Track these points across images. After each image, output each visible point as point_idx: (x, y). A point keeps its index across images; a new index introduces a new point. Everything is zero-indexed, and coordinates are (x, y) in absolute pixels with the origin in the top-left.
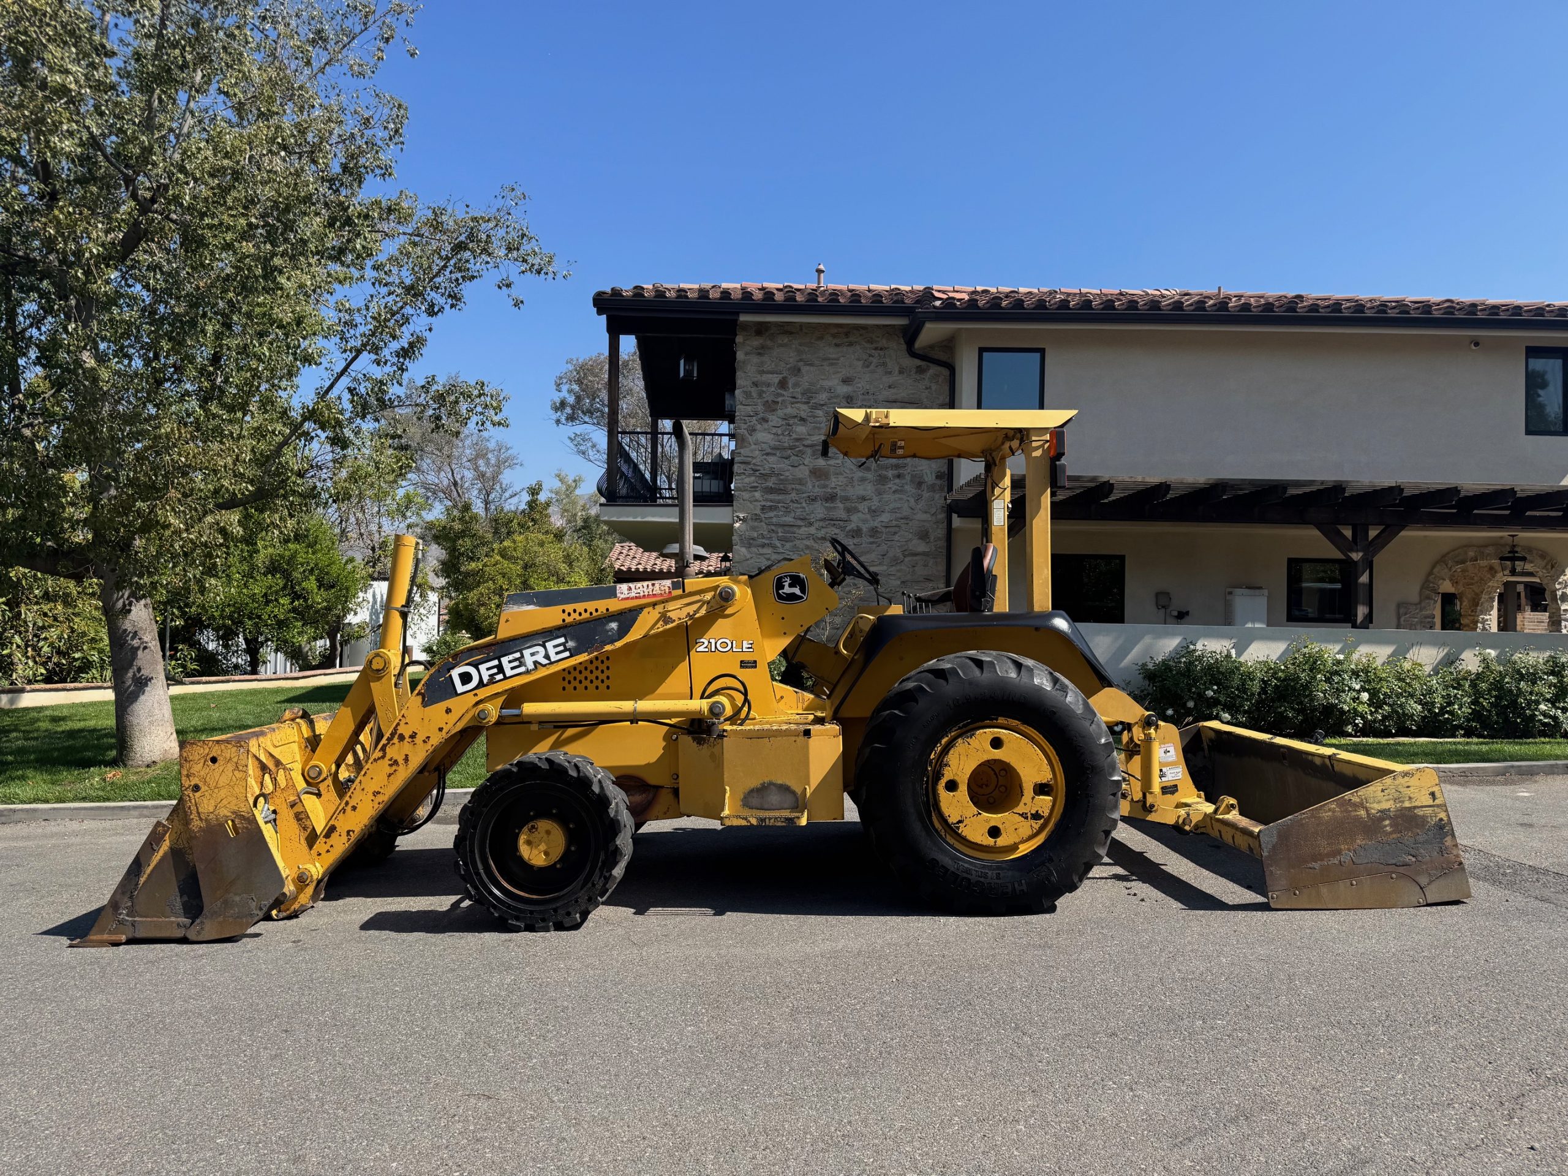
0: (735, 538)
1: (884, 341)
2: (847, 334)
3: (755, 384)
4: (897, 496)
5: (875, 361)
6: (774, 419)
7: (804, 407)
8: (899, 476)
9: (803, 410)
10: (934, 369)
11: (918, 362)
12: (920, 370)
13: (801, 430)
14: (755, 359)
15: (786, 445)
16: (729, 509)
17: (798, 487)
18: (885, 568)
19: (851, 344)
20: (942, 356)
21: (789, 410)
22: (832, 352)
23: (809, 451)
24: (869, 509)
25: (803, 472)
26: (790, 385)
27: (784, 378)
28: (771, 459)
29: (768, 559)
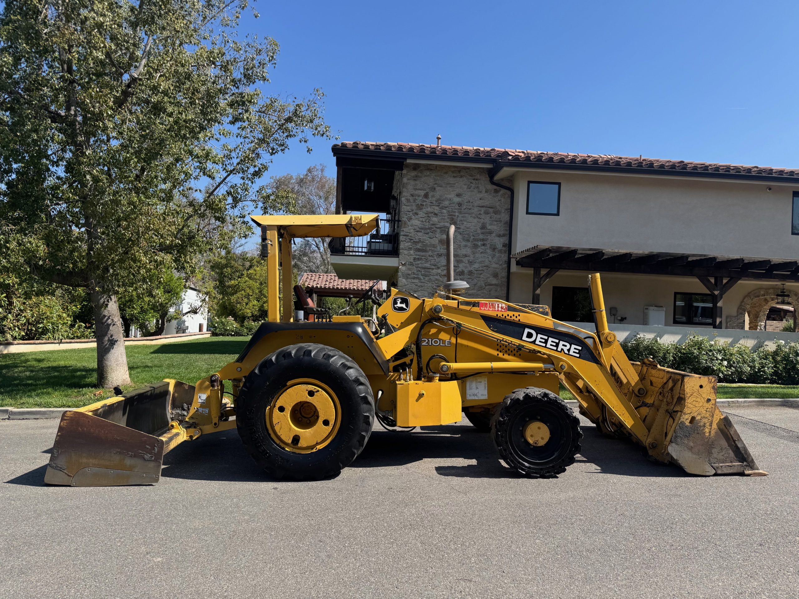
0: (400, 274)
1: (478, 176)
2: (459, 172)
3: (412, 195)
4: (483, 255)
5: (473, 185)
6: (421, 214)
7: (437, 208)
8: (484, 245)
10: (503, 191)
11: (495, 187)
12: (496, 191)
13: (435, 219)
14: (412, 182)
15: (427, 227)
16: (397, 259)
17: (433, 249)
18: (475, 291)
19: (461, 177)
20: (508, 185)
21: (429, 209)
22: (452, 180)
23: (438, 230)
24: (469, 261)
25: (435, 241)
26: (430, 197)
27: (427, 193)
28: (419, 234)
29: (416, 285)
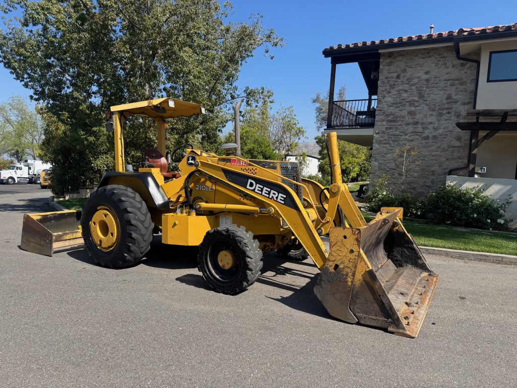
0: (374, 141)
1: (446, 53)
2: (428, 53)
3: (386, 78)
4: (447, 122)
5: (441, 63)
6: (394, 92)
7: (407, 86)
8: (448, 113)
9: (406, 87)
10: (469, 64)
11: (462, 61)
12: (462, 65)
13: (405, 95)
14: (387, 68)
15: (398, 102)
16: (373, 129)
17: (402, 119)
18: (439, 153)
19: (430, 57)
20: (474, 58)
21: (400, 88)
22: (421, 61)
23: (408, 104)
24: (434, 128)
25: (405, 113)
26: (401, 77)
27: (399, 74)
28: (391, 108)
29: (387, 149)
